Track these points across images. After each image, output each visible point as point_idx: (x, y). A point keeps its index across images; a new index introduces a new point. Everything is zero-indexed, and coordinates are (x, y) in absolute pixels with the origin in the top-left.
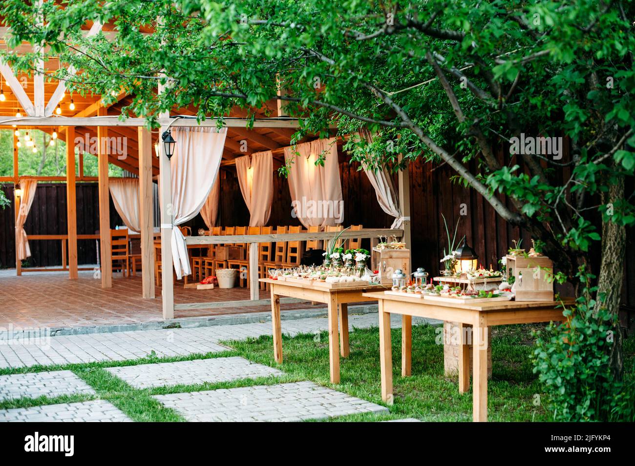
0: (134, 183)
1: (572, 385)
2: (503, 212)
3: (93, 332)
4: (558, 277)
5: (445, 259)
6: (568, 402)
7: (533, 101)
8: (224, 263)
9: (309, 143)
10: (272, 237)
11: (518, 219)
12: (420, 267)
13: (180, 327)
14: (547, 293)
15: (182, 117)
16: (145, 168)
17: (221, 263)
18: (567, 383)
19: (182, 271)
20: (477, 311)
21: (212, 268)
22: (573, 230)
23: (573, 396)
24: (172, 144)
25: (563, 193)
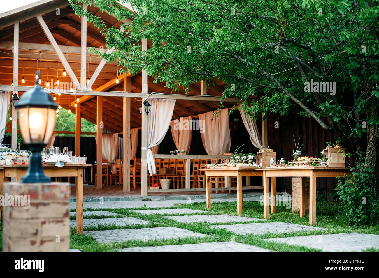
0: (109, 136)
1: (354, 200)
2: (323, 126)
3: (107, 201)
4: (348, 154)
5: (294, 154)
6: (352, 208)
7: (338, 75)
8: (164, 176)
9: (213, 112)
10: (198, 157)
11: (330, 128)
12: (282, 157)
13: (151, 200)
14: (342, 164)
15: (154, 94)
16: (127, 122)
17: (162, 176)
18: (352, 199)
19: (152, 172)
20: (311, 169)
21: (157, 179)
22: (355, 129)
23: (355, 206)
24: (149, 107)
25: (351, 114)
